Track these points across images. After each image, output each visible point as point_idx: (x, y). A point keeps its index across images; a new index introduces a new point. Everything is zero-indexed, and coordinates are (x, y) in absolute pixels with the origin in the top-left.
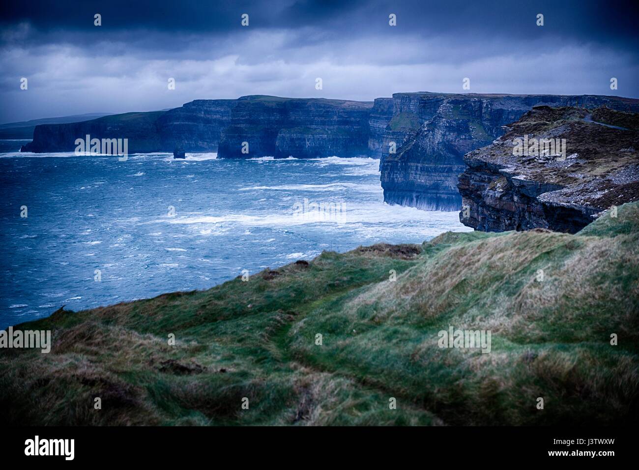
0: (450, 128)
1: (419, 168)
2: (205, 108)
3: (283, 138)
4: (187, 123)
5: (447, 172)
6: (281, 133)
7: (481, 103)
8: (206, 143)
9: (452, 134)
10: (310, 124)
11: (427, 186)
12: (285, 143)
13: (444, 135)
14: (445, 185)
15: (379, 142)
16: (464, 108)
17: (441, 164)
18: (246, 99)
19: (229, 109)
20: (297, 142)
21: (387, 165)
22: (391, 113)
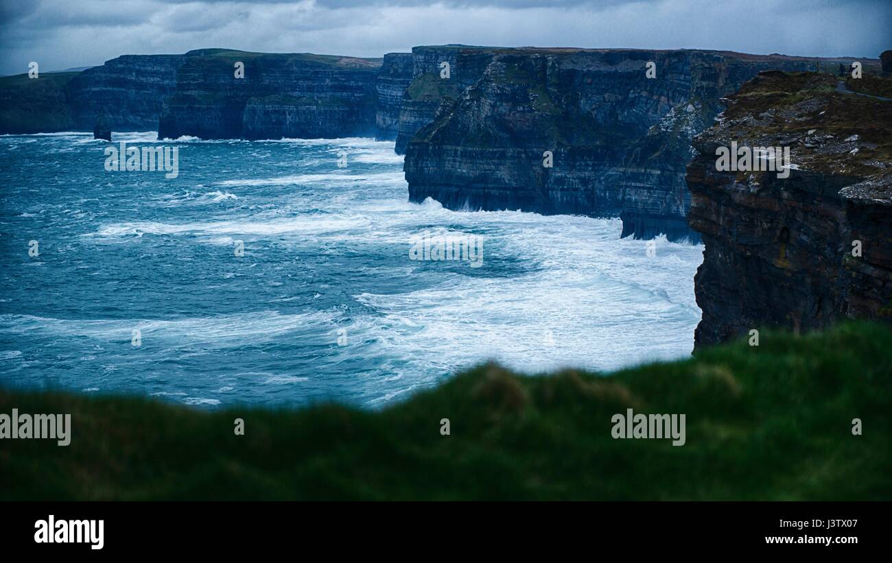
0: (501, 97)
1: (459, 153)
2: (137, 67)
3: (254, 111)
4: (111, 89)
5: (498, 158)
6: (250, 103)
7: (544, 60)
8: (139, 118)
9: (504, 104)
10: (292, 91)
11: (471, 177)
12: (256, 118)
13: (493, 106)
14: (496, 177)
15: (391, 117)
16: (521, 68)
17: (490, 147)
18: (197, 55)
19: (172, 69)
20: (273, 116)
21: (413, 149)
22: (410, 75)
